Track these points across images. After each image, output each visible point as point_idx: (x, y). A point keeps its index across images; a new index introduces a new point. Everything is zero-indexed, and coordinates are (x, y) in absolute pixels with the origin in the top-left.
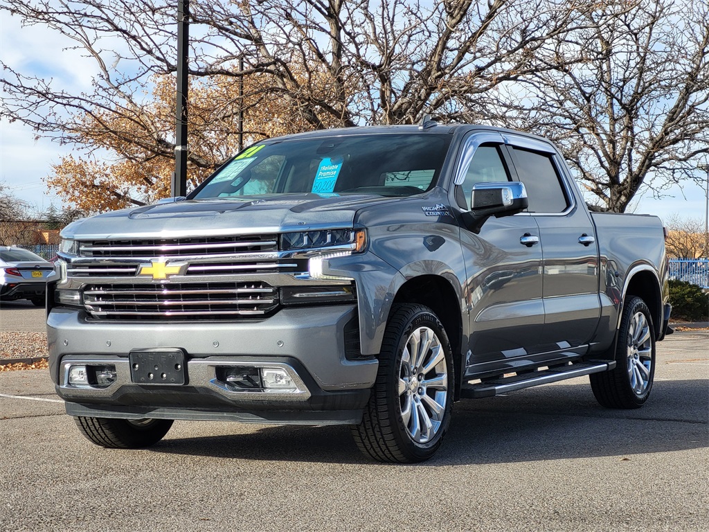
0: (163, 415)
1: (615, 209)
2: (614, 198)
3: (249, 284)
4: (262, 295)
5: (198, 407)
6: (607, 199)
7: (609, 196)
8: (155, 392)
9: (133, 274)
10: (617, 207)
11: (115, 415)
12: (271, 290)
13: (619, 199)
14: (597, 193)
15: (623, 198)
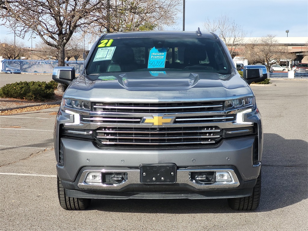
0: (143, 197)
1: (61, 46)
2: (61, 41)
3: (208, 128)
4: (214, 133)
5: (167, 192)
6: (57, 41)
7: (58, 39)
8: (151, 187)
9: (138, 122)
10: (62, 45)
11: (108, 197)
12: (219, 131)
13: (63, 41)
14: (52, 38)
15: (65, 41)
